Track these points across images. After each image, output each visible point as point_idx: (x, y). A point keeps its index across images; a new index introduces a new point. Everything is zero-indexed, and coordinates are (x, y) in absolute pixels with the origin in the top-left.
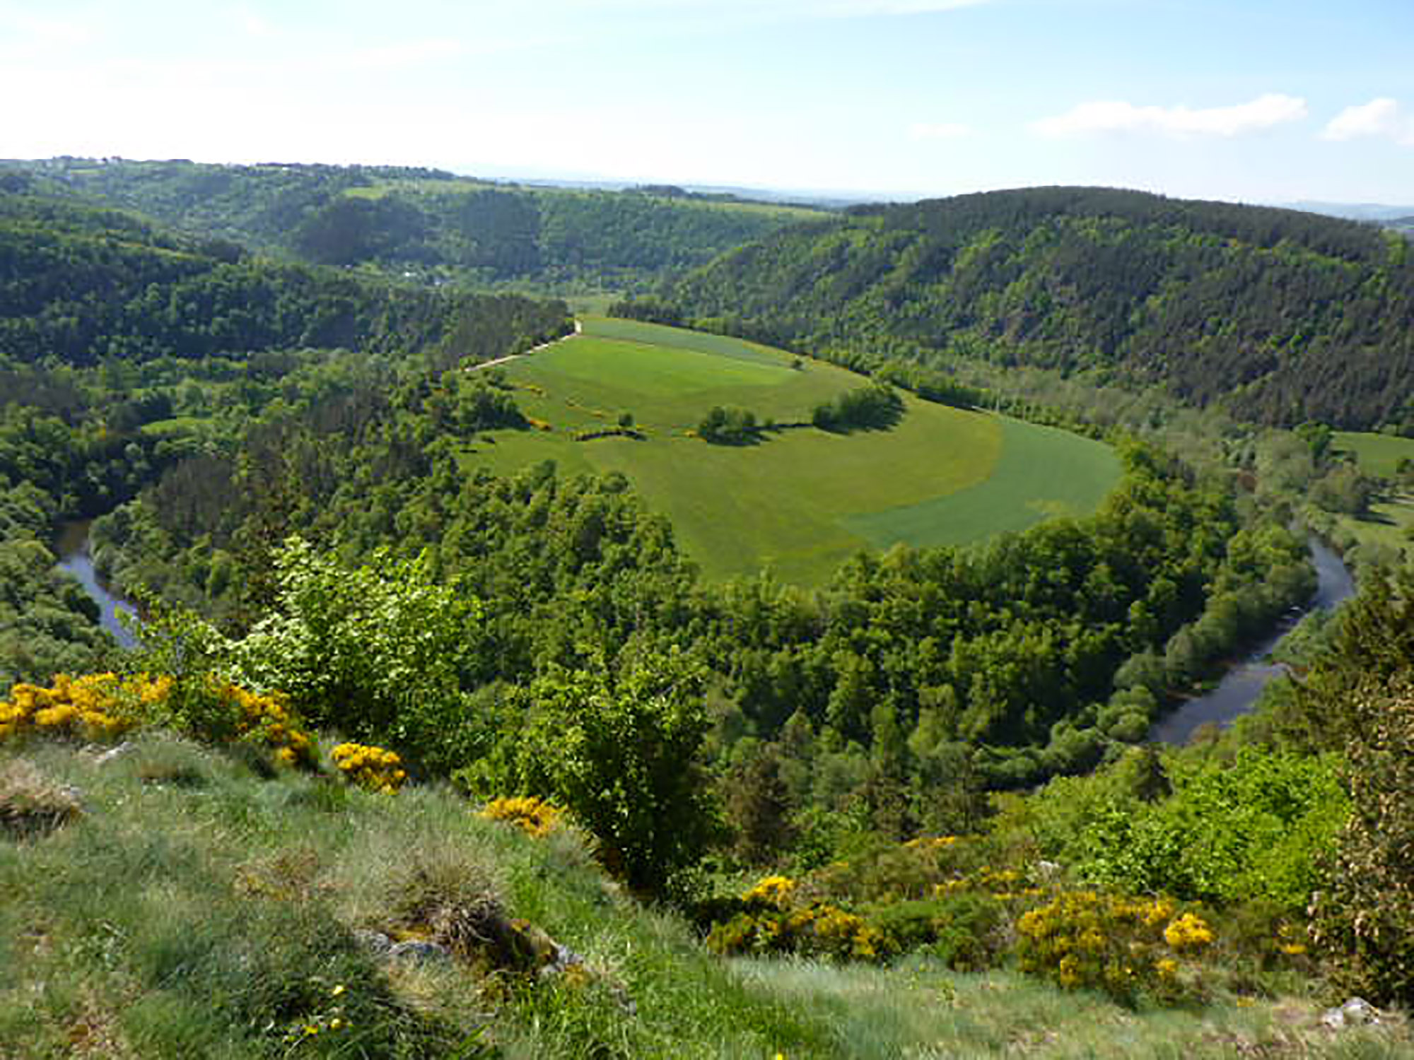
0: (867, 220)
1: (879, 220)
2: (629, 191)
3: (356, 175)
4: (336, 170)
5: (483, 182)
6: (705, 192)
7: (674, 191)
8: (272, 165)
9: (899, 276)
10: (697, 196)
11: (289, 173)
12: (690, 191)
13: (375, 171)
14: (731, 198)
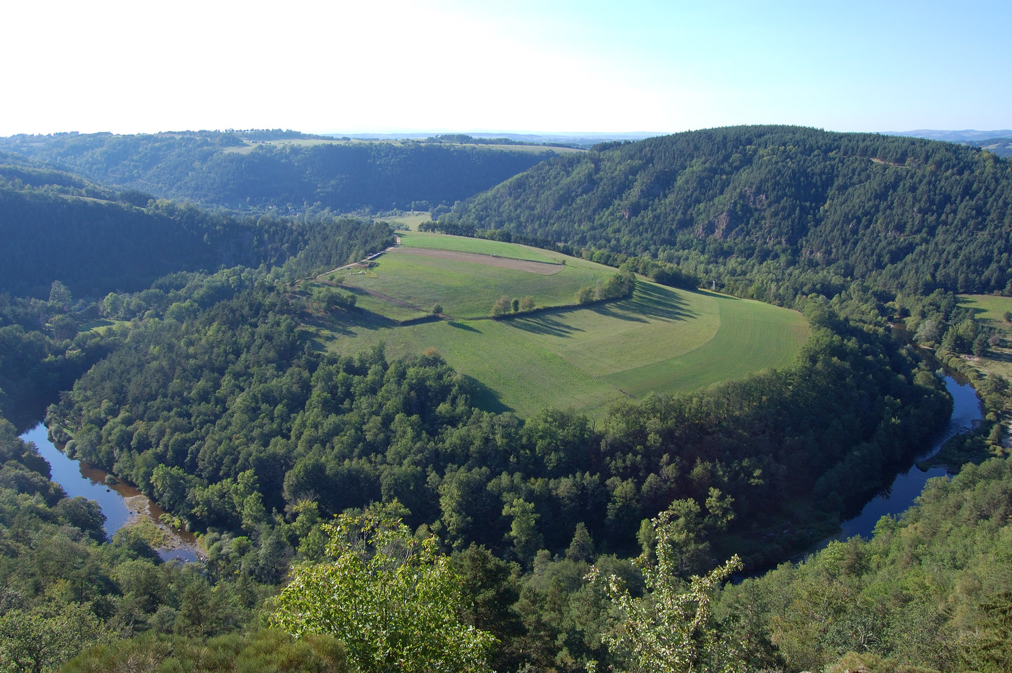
0: (608, 153)
1: (617, 153)
2: (431, 140)
3: (232, 138)
4: (216, 133)
5: (324, 138)
6: (487, 138)
7: (464, 138)
8: (169, 132)
9: (634, 193)
10: (481, 141)
11: (183, 139)
12: (477, 137)
13: (244, 134)
14: (507, 142)
